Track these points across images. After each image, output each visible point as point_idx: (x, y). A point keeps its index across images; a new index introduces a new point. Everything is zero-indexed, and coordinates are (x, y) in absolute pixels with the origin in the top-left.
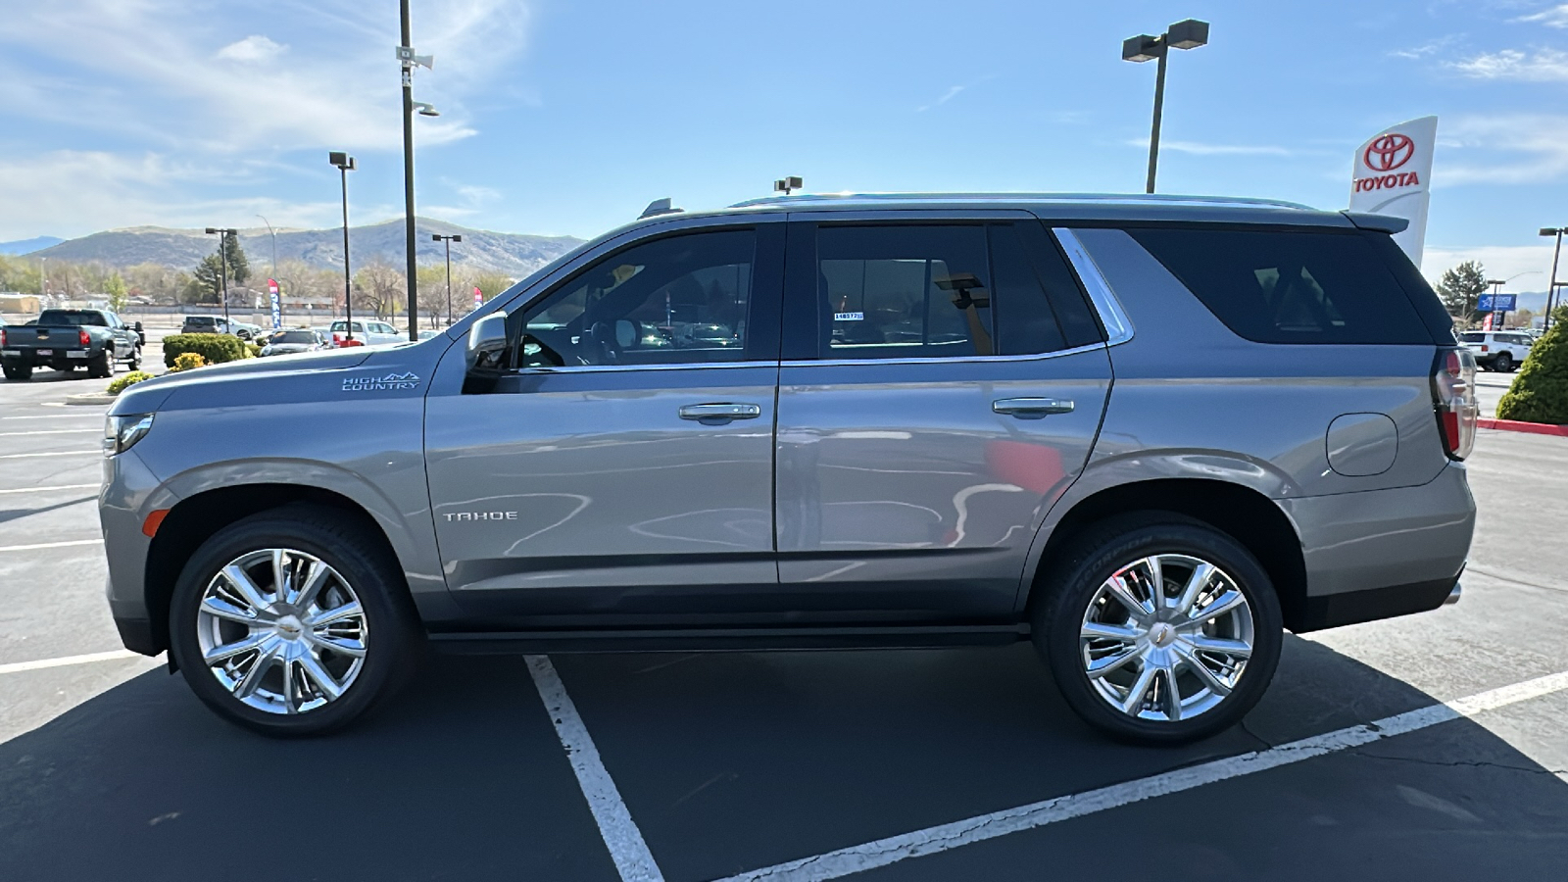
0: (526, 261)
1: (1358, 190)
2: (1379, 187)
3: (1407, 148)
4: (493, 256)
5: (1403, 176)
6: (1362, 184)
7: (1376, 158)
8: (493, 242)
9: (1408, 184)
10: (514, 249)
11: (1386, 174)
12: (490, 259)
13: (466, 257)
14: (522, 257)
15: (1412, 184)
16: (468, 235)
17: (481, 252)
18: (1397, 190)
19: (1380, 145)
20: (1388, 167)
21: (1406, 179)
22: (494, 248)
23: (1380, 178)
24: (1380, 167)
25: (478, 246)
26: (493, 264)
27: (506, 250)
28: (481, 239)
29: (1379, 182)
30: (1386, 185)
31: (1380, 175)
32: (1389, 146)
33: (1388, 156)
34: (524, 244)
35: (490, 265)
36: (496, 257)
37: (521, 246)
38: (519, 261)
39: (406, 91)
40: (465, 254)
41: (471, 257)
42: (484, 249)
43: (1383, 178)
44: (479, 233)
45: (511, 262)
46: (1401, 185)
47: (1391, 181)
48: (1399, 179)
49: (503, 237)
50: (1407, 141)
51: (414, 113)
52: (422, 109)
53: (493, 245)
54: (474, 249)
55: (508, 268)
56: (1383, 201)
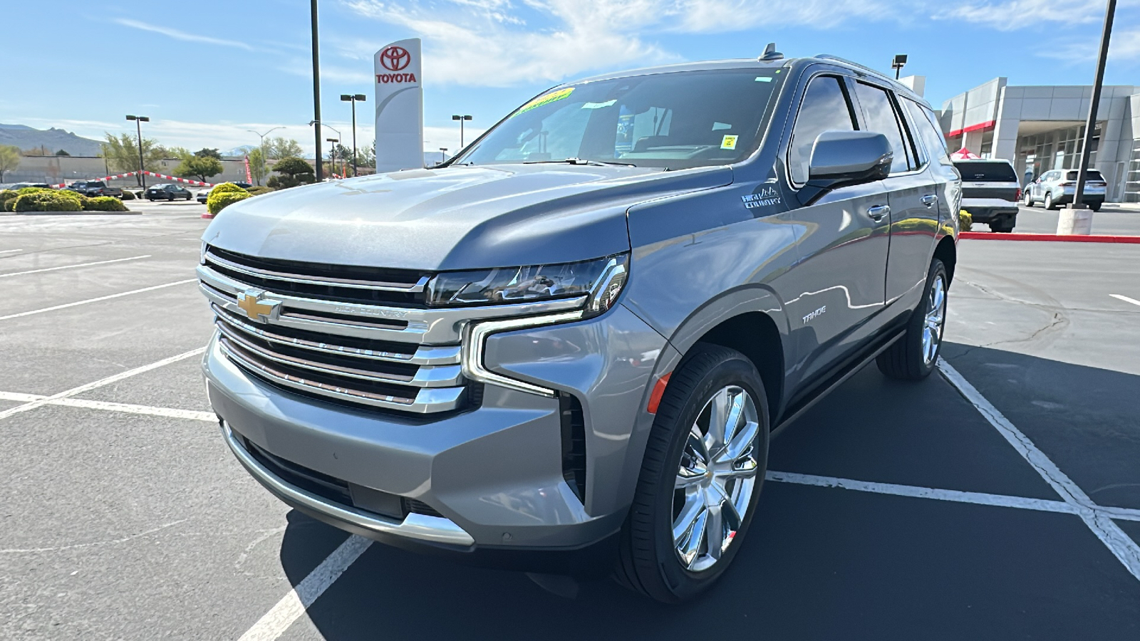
1: (379, 82)
2: (392, 81)
3: (406, 57)
5: (406, 75)
6: (381, 78)
7: (387, 61)
9: (410, 81)
11: (396, 73)
15: (412, 81)
18: (404, 84)
19: (389, 53)
20: (396, 68)
21: (408, 77)
23: (392, 75)
24: (392, 68)
29: (392, 78)
30: (397, 80)
31: (392, 73)
32: (395, 54)
33: (395, 61)
43: (394, 75)
46: (406, 81)
47: (399, 78)
48: (404, 77)
50: (405, 53)
56: (394, 91)
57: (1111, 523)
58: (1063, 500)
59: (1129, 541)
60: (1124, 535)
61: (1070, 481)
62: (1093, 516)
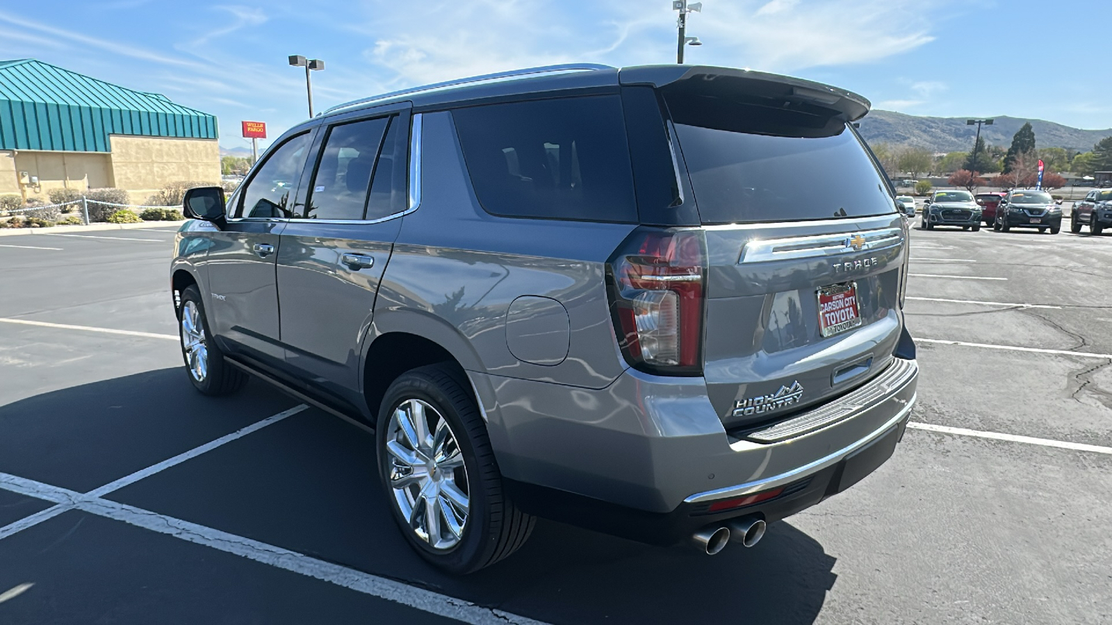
0: (960, 139)
4: (931, 136)
8: (933, 125)
10: (950, 130)
12: (929, 138)
13: (909, 138)
14: (957, 136)
16: (913, 121)
17: (921, 133)
22: (933, 130)
25: (920, 129)
26: (931, 143)
27: (943, 131)
28: (923, 123)
34: (960, 125)
35: (928, 144)
36: (935, 137)
37: (958, 127)
38: (953, 139)
39: (682, 31)
40: (908, 135)
41: (913, 138)
42: (925, 131)
44: (922, 118)
45: (947, 141)
49: (942, 120)
51: (686, 46)
52: (691, 41)
53: (932, 127)
54: (916, 132)
55: (942, 145)
57: (56, 501)
58: (102, 497)
59: (39, 496)
60: (44, 497)
61: (108, 516)
62: (73, 499)
